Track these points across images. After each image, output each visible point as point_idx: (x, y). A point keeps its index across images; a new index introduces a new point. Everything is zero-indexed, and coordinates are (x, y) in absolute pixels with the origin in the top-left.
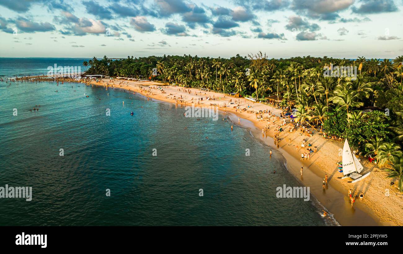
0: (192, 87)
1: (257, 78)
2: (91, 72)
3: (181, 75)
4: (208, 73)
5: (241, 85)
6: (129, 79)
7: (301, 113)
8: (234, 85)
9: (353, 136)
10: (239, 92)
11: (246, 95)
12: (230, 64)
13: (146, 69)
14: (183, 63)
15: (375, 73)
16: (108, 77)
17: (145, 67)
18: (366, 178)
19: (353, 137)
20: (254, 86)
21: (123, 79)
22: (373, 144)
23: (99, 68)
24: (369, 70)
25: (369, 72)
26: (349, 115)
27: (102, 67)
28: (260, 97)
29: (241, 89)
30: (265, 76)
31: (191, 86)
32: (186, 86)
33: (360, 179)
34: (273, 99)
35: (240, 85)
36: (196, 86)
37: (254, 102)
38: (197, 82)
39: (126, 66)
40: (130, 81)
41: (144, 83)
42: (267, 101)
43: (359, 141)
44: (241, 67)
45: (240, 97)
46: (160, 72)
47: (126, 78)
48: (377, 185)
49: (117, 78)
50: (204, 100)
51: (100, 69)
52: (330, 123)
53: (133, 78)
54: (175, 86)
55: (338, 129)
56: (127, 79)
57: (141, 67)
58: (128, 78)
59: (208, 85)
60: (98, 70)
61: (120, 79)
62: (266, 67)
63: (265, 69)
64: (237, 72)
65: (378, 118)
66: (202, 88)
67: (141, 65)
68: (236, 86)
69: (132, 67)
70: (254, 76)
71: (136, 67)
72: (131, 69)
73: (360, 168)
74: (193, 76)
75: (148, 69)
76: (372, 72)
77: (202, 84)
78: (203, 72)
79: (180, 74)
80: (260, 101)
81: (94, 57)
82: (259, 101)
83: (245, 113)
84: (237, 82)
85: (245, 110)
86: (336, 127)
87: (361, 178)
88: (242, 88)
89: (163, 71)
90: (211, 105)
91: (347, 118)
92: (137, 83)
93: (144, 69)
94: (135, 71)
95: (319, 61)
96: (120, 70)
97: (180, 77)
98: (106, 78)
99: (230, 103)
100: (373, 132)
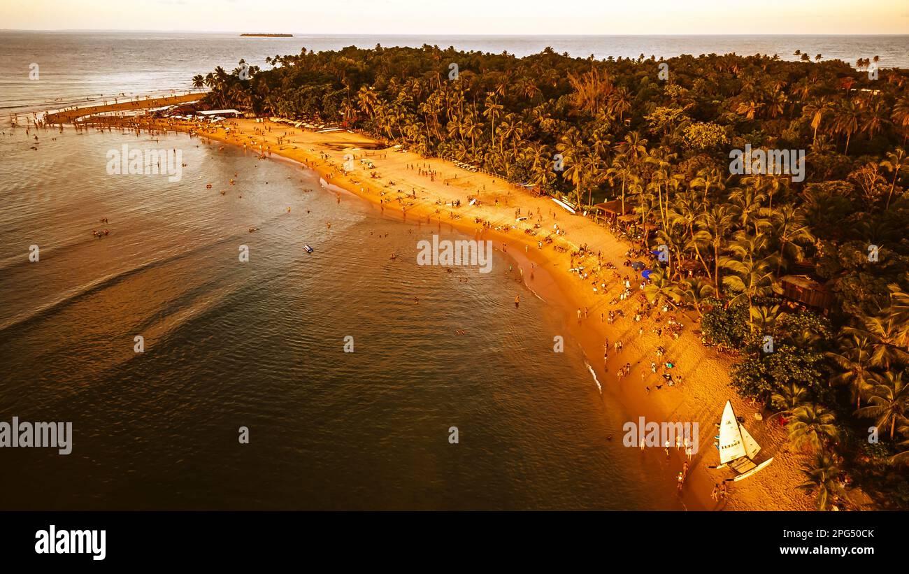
0: (439, 156)
1: (579, 162)
2: (212, 103)
3: (414, 126)
4: (473, 124)
5: (546, 167)
6: (298, 124)
7: (660, 287)
8: (531, 165)
9: (748, 377)
10: (541, 183)
11: (555, 191)
12: (526, 87)
13: (336, 102)
14: (419, 89)
15: (849, 135)
16: (251, 115)
17: (333, 96)
18: (762, 470)
19: (748, 380)
20: (571, 180)
21: (286, 123)
22: (785, 397)
23: (229, 93)
24: (836, 127)
25: (836, 131)
26: (754, 312)
27: (235, 92)
28: (584, 202)
29: (544, 177)
30: (600, 142)
31: (436, 153)
32: (424, 154)
33: (752, 473)
34: (612, 210)
35: (543, 167)
36: (448, 156)
37: (572, 214)
38: (449, 145)
39: (291, 92)
40: (300, 131)
41: (333, 137)
42: (599, 212)
43: (759, 389)
44: (550, 101)
45: (543, 194)
46: (367, 111)
47: (291, 122)
48: (781, 491)
49: (272, 119)
50: (463, 205)
51: (232, 95)
52: (714, 321)
53: (308, 123)
54: (401, 150)
55: (729, 335)
56: (293, 125)
57: (326, 96)
58: (295, 122)
59: (474, 155)
60: (228, 97)
61: (278, 122)
62: (606, 111)
63: (602, 115)
64: (541, 118)
65: (807, 333)
66: (461, 163)
67: (324, 92)
68: (534, 168)
69: (305, 96)
70: (573, 158)
71: (312, 96)
72: (302, 100)
73: (753, 447)
74: (441, 125)
75: (341, 102)
76: (842, 130)
77: (460, 151)
78: (463, 122)
79: (413, 123)
80: (585, 213)
81: (219, 67)
82: (583, 210)
83: (548, 252)
84: (537, 161)
85: (549, 240)
86: (726, 330)
87: (753, 471)
88: (546, 176)
89: (375, 110)
90: (477, 222)
91: (748, 318)
92: (318, 137)
93: (331, 101)
94: (311, 105)
95: (735, 68)
96: (277, 102)
97: (412, 130)
98: (248, 118)
99: (518, 220)
100: (790, 371)
